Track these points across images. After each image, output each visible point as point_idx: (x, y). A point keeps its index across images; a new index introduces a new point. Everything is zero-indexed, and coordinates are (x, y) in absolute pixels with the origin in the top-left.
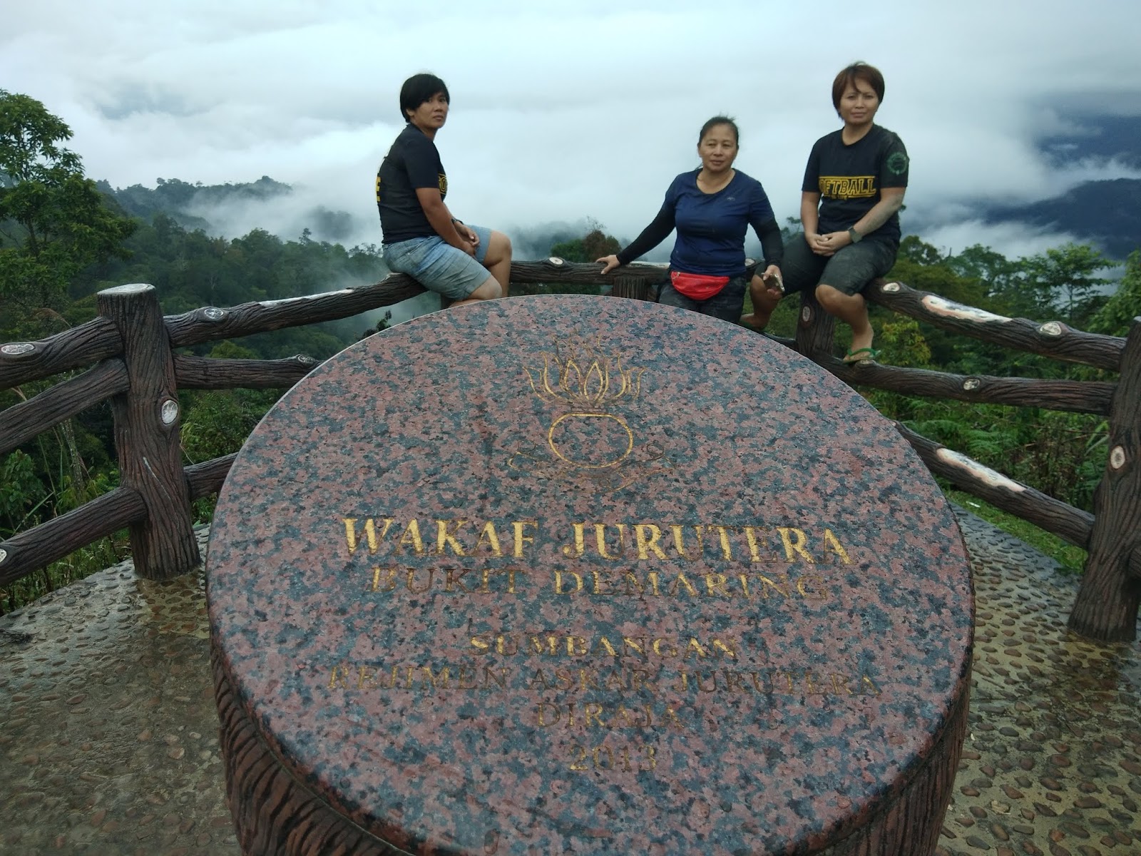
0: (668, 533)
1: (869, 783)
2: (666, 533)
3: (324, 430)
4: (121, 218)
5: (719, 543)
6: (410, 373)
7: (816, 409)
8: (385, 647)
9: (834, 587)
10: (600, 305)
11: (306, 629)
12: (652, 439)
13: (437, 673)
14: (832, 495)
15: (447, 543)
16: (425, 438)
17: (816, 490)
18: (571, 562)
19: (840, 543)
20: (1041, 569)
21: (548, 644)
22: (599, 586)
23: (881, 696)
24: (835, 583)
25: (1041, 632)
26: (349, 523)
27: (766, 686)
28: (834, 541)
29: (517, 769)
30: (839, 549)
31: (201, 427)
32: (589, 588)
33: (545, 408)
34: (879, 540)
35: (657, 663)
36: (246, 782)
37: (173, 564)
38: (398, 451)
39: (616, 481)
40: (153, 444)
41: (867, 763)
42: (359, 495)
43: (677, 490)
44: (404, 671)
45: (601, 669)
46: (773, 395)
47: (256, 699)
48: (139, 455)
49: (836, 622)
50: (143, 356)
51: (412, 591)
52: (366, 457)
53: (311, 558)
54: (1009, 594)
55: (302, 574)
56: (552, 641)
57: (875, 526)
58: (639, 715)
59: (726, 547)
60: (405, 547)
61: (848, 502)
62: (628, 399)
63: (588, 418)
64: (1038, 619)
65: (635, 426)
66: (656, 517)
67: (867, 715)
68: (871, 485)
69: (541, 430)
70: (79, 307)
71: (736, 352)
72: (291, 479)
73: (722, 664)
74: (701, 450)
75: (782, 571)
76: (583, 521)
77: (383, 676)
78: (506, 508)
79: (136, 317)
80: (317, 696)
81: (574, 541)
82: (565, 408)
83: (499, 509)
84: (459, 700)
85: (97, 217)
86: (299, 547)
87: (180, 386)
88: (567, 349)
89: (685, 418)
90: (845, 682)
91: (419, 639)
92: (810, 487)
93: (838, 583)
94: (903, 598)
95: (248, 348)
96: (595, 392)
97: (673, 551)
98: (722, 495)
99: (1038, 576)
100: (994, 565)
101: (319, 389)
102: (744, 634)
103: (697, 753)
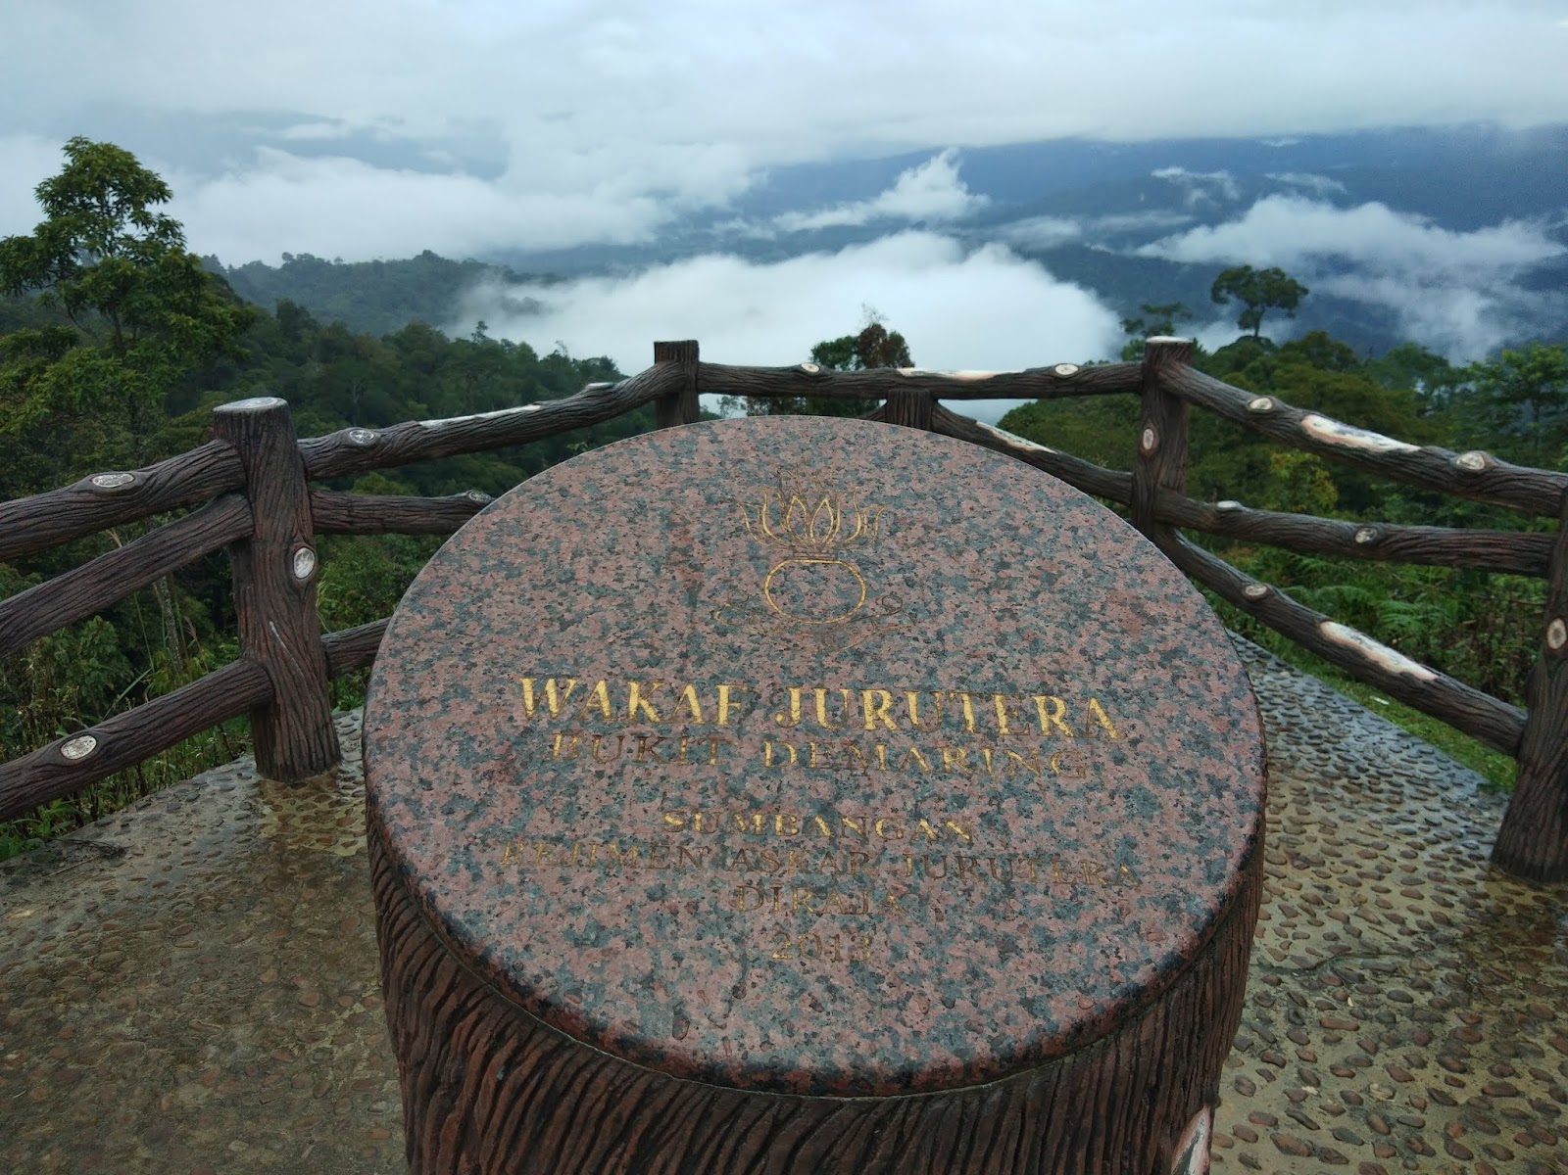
0: (901, 699)
1: (1118, 983)
2: (899, 700)
3: (500, 577)
4: (233, 307)
5: (962, 713)
6: (602, 510)
7: (1091, 557)
8: (566, 822)
9: (1095, 764)
10: (835, 429)
11: (477, 799)
12: (889, 590)
13: (624, 851)
14: (1102, 659)
15: (639, 707)
16: (617, 586)
17: (1083, 652)
18: (784, 731)
19: (1107, 714)
20: (1460, 785)
21: (752, 822)
22: (816, 758)
23: (1142, 888)
24: (1097, 759)
25: (1452, 868)
26: (527, 683)
27: (1005, 873)
28: (1100, 712)
29: (711, 954)
30: (1105, 721)
31: (340, 588)
32: (803, 762)
33: (761, 553)
34: (1155, 712)
35: (879, 845)
36: (406, 973)
37: (306, 761)
38: (586, 601)
39: (843, 640)
40: (282, 605)
41: (1117, 961)
42: (539, 651)
43: (915, 650)
44: (587, 849)
45: (814, 851)
46: (1041, 539)
47: (419, 875)
48: (264, 617)
49: (1094, 804)
50: (271, 491)
51: (599, 761)
52: (547, 607)
53: (483, 722)
54: (1412, 817)
55: (472, 739)
56: (758, 818)
57: (1151, 694)
58: (854, 901)
59: (970, 717)
60: (591, 711)
61: (1121, 667)
62: (863, 542)
63: (813, 565)
64: (1449, 851)
65: (870, 574)
66: (889, 681)
67: (1121, 909)
68: (1151, 647)
69: (756, 578)
70: (177, 426)
71: (999, 486)
72: (460, 632)
73: (956, 848)
74: (947, 604)
75: (1034, 745)
76: (801, 685)
77: (563, 852)
78: (709, 669)
79: (263, 441)
80: (488, 873)
81: (790, 708)
82: (787, 553)
83: (702, 669)
84: (649, 880)
85: (203, 306)
86: (469, 709)
87: (316, 531)
88: (792, 482)
89: (930, 565)
90: (1098, 870)
91: (605, 813)
92: (1076, 648)
93: (1101, 760)
94: (1178, 778)
95: (402, 482)
96: (823, 534)
97: (905, 721)
98: (969, 656)
99: (1455, 794)
100: (1395, 779)
101: (494, 528)
102: (982, 815)
103: (919, 944)
